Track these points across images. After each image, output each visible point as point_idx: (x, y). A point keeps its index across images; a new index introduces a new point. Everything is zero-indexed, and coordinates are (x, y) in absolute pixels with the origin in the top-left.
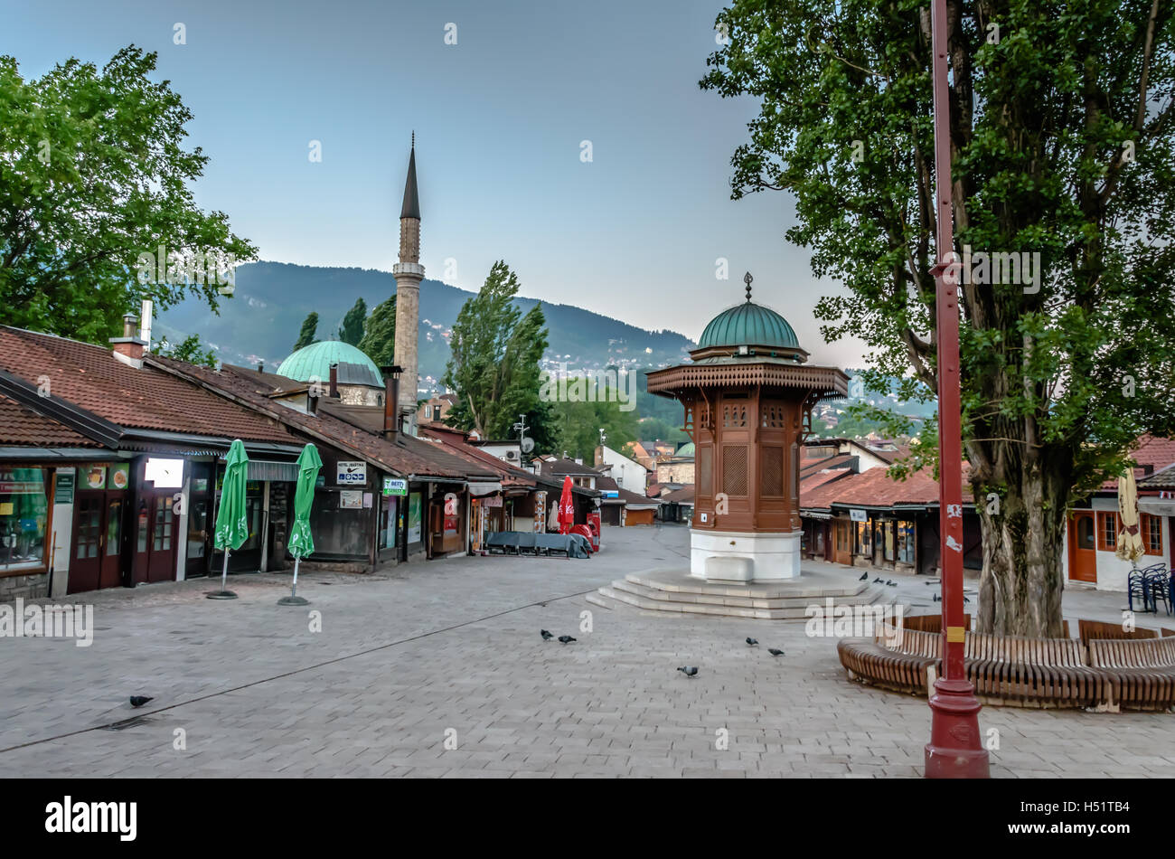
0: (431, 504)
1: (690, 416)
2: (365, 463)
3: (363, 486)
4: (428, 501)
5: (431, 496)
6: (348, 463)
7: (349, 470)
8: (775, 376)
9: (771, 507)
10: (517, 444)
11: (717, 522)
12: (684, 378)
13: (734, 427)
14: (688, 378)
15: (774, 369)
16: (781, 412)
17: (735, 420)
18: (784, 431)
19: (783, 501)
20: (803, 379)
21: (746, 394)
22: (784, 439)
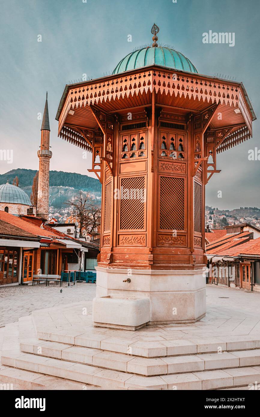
8: (167, 84)
9: (170, 242)
10: (73, 225)
11: (114, 258)
12: (72, 101)
13: (131, 159)
14: (75, 100)
15: (167, 77)
16: (182, 143)
17: (133, 151)
18: (185, 162)
19: (185, 236)
20: (201, 92)
21: (144, 123)
22: (185, 170)
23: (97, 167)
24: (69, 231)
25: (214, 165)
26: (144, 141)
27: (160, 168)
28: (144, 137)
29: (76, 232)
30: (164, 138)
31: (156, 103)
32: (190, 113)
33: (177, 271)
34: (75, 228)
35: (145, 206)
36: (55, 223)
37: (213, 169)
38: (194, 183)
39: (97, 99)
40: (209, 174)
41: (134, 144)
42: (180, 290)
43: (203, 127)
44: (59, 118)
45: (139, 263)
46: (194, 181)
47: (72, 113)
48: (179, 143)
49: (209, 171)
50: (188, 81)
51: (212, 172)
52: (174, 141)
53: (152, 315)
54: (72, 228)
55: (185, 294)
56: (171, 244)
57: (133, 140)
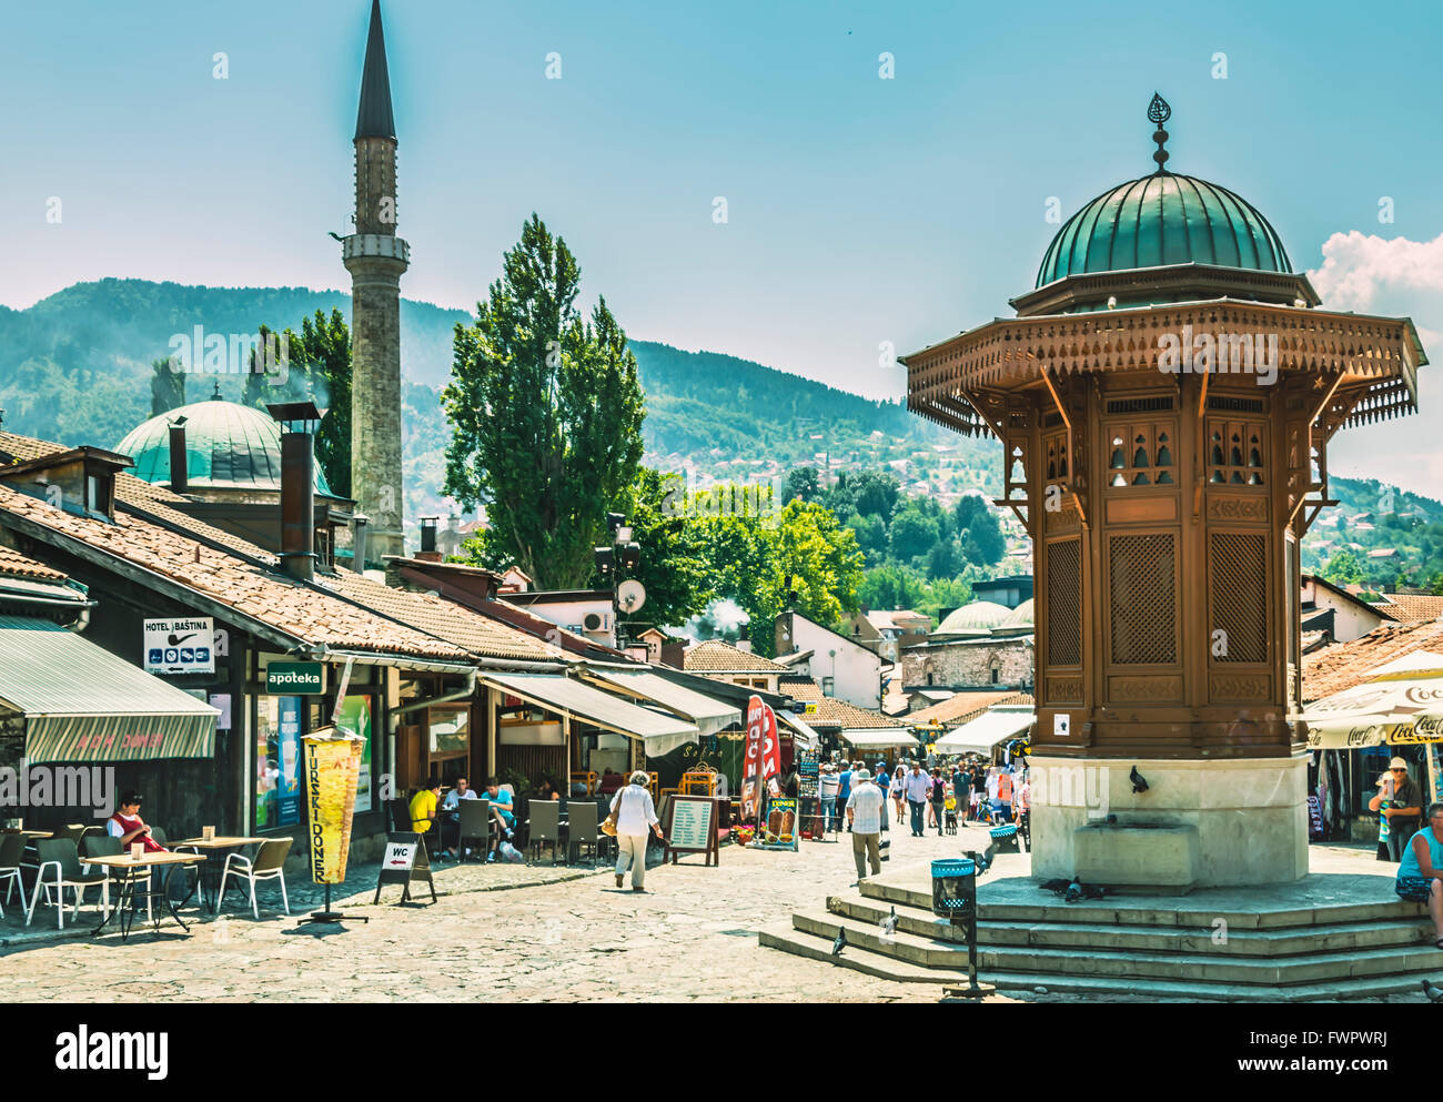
0: (396, 719)
1: (1018, 465)
2: (209, 621)
3: (206, 676)
4: (387, 712)
5: (394, 702)
6: (170, 622)
7: (173, 640)
10: (607, 595)
16: (1258, 446)
17: (1140, 470)
18: (1266, 495)
19: (1269, 675)
21: (1167, 399)
22: (1266, 515)
25: (1322, 487)
26: (1168, 444)
27: (1210, 512)
28: (1169, 434)
30: (1216, 437)
37: (1320, 498)
38: (1285, 545)
39: (1081, 360)
40: (1309, 510)
41: (1140, 451)
46: (1285, 538)
48: (1251, 446)
51: (1318, 505)
52: (1240, 443)
57: (1137, 441)
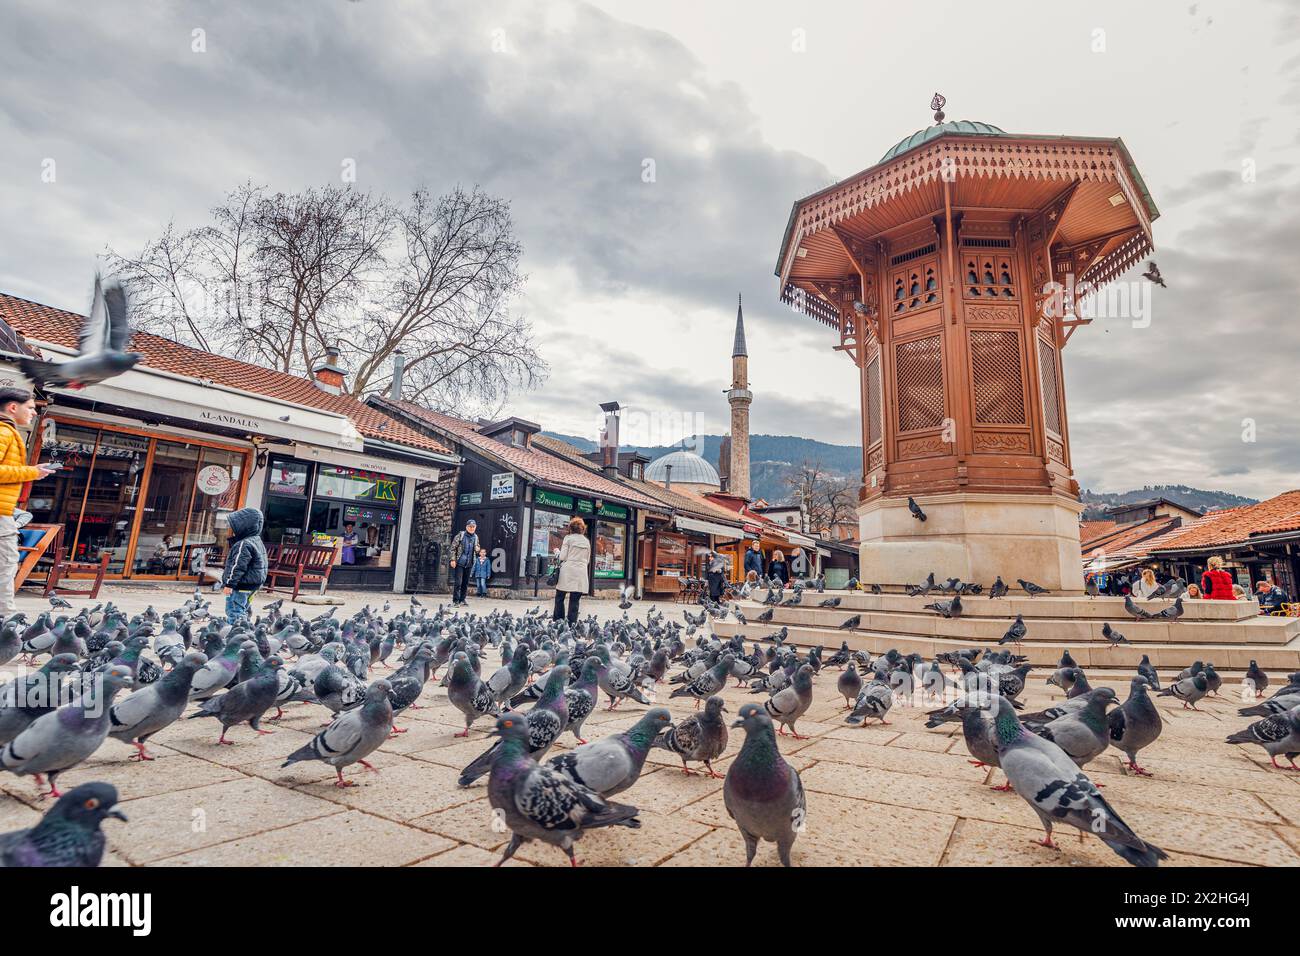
0: (640, 538)
2: (512, 475)
4: (636, 534)
5: (640, 530)
6: (500, 475)
7: (501, 484)
8: (971, 160)
9: (999, 445)
10: (797, 509)
11: (891, 482)
12: (805, 224)
13: (912, 309)
14: (811, 222)
15: (970, 150)
16: (1008, 271)
17: (915, 296)
18: (1017, 303)
19: (1029, 434)
20: (1039, 164)
22: (1017, 316)
23: (850, 341)
24: (790, 519)
26: (934, 275)
27: (968, 316)
28: (934, 269)
29: (803, 522)
30: (971, 265)
31: (952, 205)
32: (1018, 215)
33: (1016, 497)
34: (802, 515)
35: (944, 367)
36: (765, 507)
37: (1075, 319)
38: (1038, 341)
39: (848, 211)
40: (1066, 329)
41: (915, 284)
42: (1028, 532)
43: (1048, 234)
44: (780, 271)
45: (940, 485)
46: (1038, 336)
47: (803, 253)
48: (1002, 270)
49: (1067, 324)
50: (1010, 151)
51: (1074, 324)
52: (992, 269)
53: (974, 576)
54: (796, 515)
55: (1039, 540)
56: (1001, 449)
57: (913, 278)
